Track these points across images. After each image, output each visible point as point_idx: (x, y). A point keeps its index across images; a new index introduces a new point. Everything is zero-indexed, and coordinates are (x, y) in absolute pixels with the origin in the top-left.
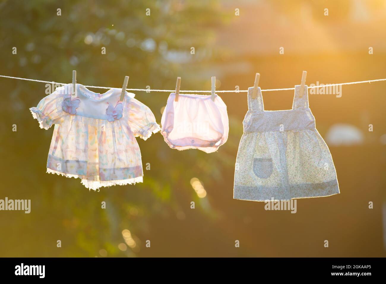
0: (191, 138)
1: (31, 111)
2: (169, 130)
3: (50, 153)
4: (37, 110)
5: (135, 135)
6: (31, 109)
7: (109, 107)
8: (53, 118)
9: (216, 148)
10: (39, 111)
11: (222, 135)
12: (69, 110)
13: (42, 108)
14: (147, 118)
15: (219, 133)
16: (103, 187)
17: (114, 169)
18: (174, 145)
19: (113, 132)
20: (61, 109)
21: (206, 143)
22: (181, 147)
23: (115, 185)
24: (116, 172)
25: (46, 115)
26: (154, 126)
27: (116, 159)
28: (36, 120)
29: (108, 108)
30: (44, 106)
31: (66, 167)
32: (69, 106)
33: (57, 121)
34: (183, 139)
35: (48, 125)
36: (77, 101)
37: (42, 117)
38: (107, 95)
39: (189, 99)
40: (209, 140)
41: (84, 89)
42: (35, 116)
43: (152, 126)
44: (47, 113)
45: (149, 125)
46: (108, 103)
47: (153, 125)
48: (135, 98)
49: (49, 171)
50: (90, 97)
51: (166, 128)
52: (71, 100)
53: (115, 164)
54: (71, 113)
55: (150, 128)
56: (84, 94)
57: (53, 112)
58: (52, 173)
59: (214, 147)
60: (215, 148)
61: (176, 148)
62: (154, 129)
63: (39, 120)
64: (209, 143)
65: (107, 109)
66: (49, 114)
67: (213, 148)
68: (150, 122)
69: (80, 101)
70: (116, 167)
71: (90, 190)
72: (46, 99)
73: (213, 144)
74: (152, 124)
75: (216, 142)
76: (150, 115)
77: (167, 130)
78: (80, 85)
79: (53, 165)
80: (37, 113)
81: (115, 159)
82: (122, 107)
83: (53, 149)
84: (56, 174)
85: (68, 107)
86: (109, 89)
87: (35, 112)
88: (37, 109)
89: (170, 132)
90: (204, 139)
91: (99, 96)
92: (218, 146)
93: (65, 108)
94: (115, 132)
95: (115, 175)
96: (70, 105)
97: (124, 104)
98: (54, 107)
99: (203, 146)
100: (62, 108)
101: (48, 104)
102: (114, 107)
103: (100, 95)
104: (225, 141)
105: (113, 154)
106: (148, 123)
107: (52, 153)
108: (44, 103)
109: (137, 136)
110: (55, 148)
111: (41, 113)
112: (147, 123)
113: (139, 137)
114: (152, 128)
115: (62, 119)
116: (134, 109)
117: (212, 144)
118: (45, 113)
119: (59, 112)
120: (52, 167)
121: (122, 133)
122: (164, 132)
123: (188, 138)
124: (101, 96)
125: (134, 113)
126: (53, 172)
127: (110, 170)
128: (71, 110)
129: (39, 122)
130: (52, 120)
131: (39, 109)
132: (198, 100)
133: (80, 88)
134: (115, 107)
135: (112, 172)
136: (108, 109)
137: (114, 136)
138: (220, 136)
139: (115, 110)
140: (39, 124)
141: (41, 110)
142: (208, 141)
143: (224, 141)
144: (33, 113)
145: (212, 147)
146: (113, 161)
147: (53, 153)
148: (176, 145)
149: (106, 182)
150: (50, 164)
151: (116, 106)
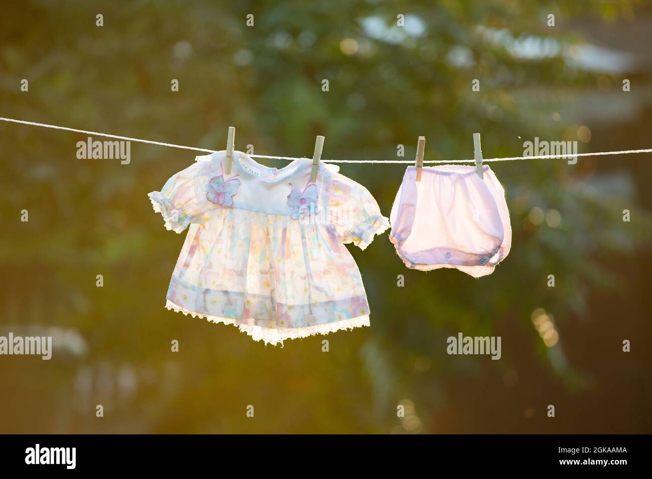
0: (444, 249)
1: (150, 199)
2: (403, 236)
3: (176, 273)
4: (161, 198)
5: (345, 240)
6: (149, 195)
7: (292, 191)
8: (190, 211)
9: (492, 267)
10: (166, 199)
11: (501, 241)
12: (220, 199)
13: (171, 194)
14: (364, 209)
15: (494, 238)
16: (289, 339)
17: (310, 305)
18: (413, 263)
19: (303, 237)
20: (205, 197)
21: (473, 258)
22: (425, 266)
23: (314, 334)
24: (314, 310)
25: (178, 207)
26: (378, 222)
27: (311, 287)
28: (159, 214)
29: (290, 194)
30: (174, 190)
31: (205, 301)
32: (218, 191)
33: (196, 218)
34: (431, 251)
35: (181, 225)
36: (234, 182)
37: (171, 210)
38: (289, 170)
39: (439, 176)
40: (477, 253)
41: (246, 160)
42: (157, 208)
43: (375, 222)
44: (179, 204)
45: (368, 221)
46: (290, 184)
47: (375, 219)
48: (340, 172)
49: (169, 305)
50: (258, 174)
51: (397, 232)
52: (223, 181)
53: (310, 297)
54: (223, 203)
55: (371, 225)
56: (248, 169)
57: (190, 202)
58: (175, 311)
59: (488, 266)
60: (489, 268)
61: (418, 268)
62: (379, 227)
63: (164, 215)
64: (477, 258)
65: (289, 197)
66: (183, 205)
67: (485, 268)
68: (370, 215)
69: (239, 181)
70: (313, 301)
71: (266, 344)
72: (178, 178)
73: (485, 260)
74: (373, 218)
75: (491, 255)
76: (370, 202)
77: (399, 236)
78: (240, 154)
79: (179, 296)
80: (162, 203)
81: (309, 287)
82: (316, 192)
83: (182, 266)
84: (181, 312)
85: (218, 195)
86: (291, 161)
87: (158, 202)
88: (162, 195)
89: (405, 239)
90: (469, 250)
91: (275, 174)
92: (495, 264)
93: (212, 196)
94: (307, 237)
95: (312, 316)
96: (221, 191)
97: (320, 185)
98: (191, 193)
99: (466, 264)
100: (207, 197)
101: (181, 186)
102: (302, 191)
103: (278, 170)
104: (506, 253)
105: (305, 278)
106: (367, 218)
107: (179, 273)
108: (174, 185)
109: (349, 242)
110: (186, 265)
111: (169, 204)
112: (365, 217)
113: (353, 243)
114: (374, 225)
115: (206, 215)
116: (339, 193)
117: (482, 260)
118: (176, 204)
119: (200, 203)
120: (175, 300)
121: (318, 239)
122: (394, 238)
123: (440, 249)
124: (279, 172)
125: (341, 201)
126: (177, 309)
127: (302, 307)
128: (223, 199)
129: (165, 220)
130: (189, 216)
131: (166, 195)
132: (453, 177)
133: (240, 159)
134: (304, 192)
135: (307, 311)
136: (292, 196)
137: (304, 245)
138: (498, 243)
139: (304, 197)
140: (165, 222)
141: (168, 198)
142: (476, 255)
143: (504, 253)
144: (153, 202)
145: (484, 265)
146: (306, 290)
147: (182, 274)
148: (416, 262)
149: (294, 330)
150: (174, 293)
151: (305, 190)
